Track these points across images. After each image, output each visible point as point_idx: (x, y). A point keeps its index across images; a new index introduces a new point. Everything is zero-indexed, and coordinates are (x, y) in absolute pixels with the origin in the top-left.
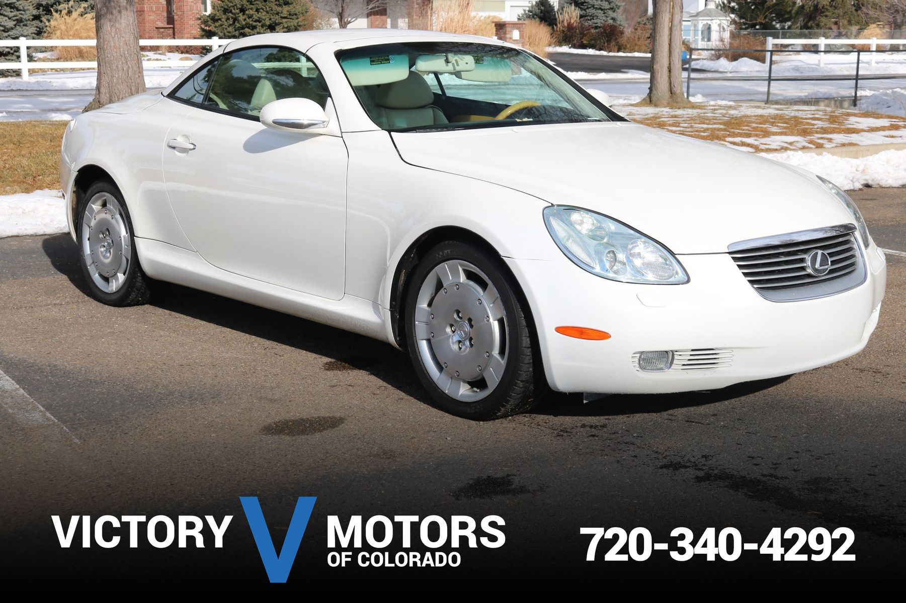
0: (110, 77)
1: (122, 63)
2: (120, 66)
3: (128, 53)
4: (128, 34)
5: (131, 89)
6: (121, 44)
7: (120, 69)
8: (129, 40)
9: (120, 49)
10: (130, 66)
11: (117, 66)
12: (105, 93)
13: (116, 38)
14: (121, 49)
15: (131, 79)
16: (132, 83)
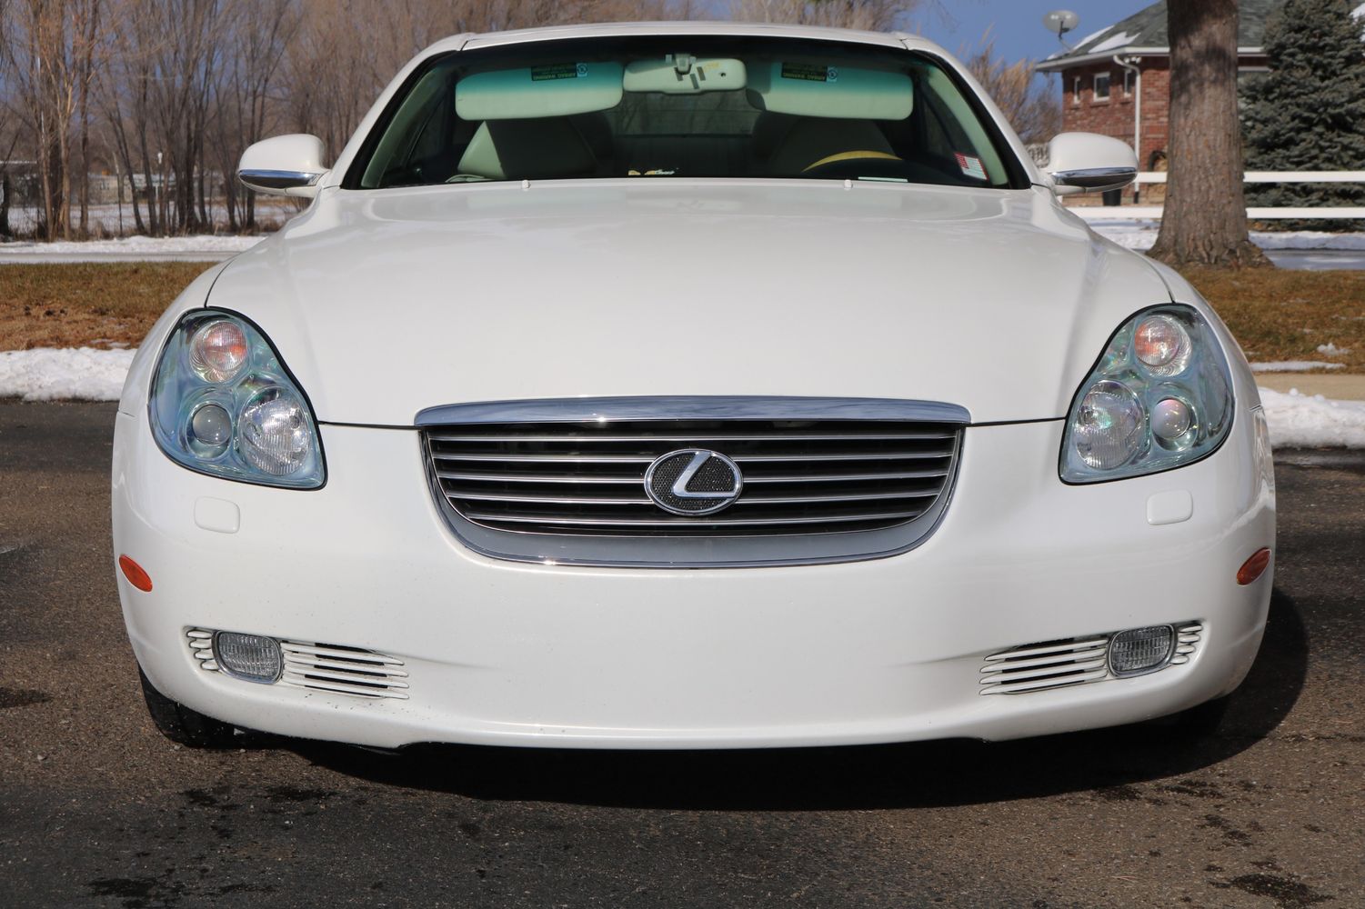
0: (1178, 203)
1: (1200, 179)
2: (1195, 184)
3: (1210, 163)
4: (1213, 129)
5: (1211, 223)
6: (1200, 147)
7: (1195, 189)
8: (1215, 140)
9: (1197, 154)
10: (1213, 184)
11: (1190, 184)
12: (1169, 230)
13: (1192, 137)
14: (1200, 156)
15: (1213, 206)
16: (1214, 212)
